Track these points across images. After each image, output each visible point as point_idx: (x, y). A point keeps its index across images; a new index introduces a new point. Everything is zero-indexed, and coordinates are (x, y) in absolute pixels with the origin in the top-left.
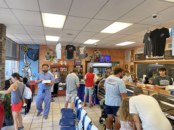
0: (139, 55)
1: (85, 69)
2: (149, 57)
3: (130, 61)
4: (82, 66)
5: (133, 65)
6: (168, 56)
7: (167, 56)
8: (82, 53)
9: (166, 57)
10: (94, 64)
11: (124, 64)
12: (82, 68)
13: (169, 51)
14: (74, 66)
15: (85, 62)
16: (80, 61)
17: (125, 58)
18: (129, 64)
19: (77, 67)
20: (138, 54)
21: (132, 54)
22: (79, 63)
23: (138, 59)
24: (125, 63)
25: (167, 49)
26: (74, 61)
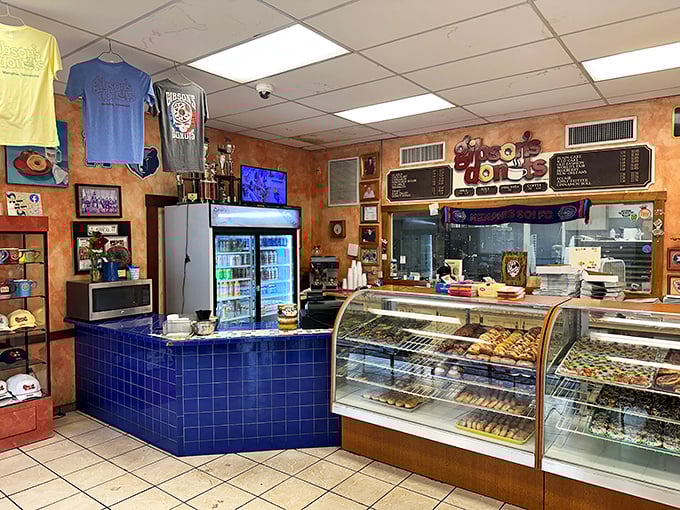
0: (410, 173)
1: (144, 246)
2: (467, 180)
3: (358, 203)
4: (124, 229)
5: (376, 222)
6: (573, 177)
7: (567, 175)
8: (183, 128)
9: (561, 182)
10: (221, 216)
11: (321, 216)
12: (125, 239)
13: (578, 153)
14: (74, 223)
15: (141, 199)
16: (112, 196)
17: (322, 191)
18: (348, 218)
19: (92, 229)
20: (404, 172)
21: (367, 173)
22: (106, 204)
23: (406, 194)
24: (324, 212)
25: (567, 146)
26: (71, 189)
